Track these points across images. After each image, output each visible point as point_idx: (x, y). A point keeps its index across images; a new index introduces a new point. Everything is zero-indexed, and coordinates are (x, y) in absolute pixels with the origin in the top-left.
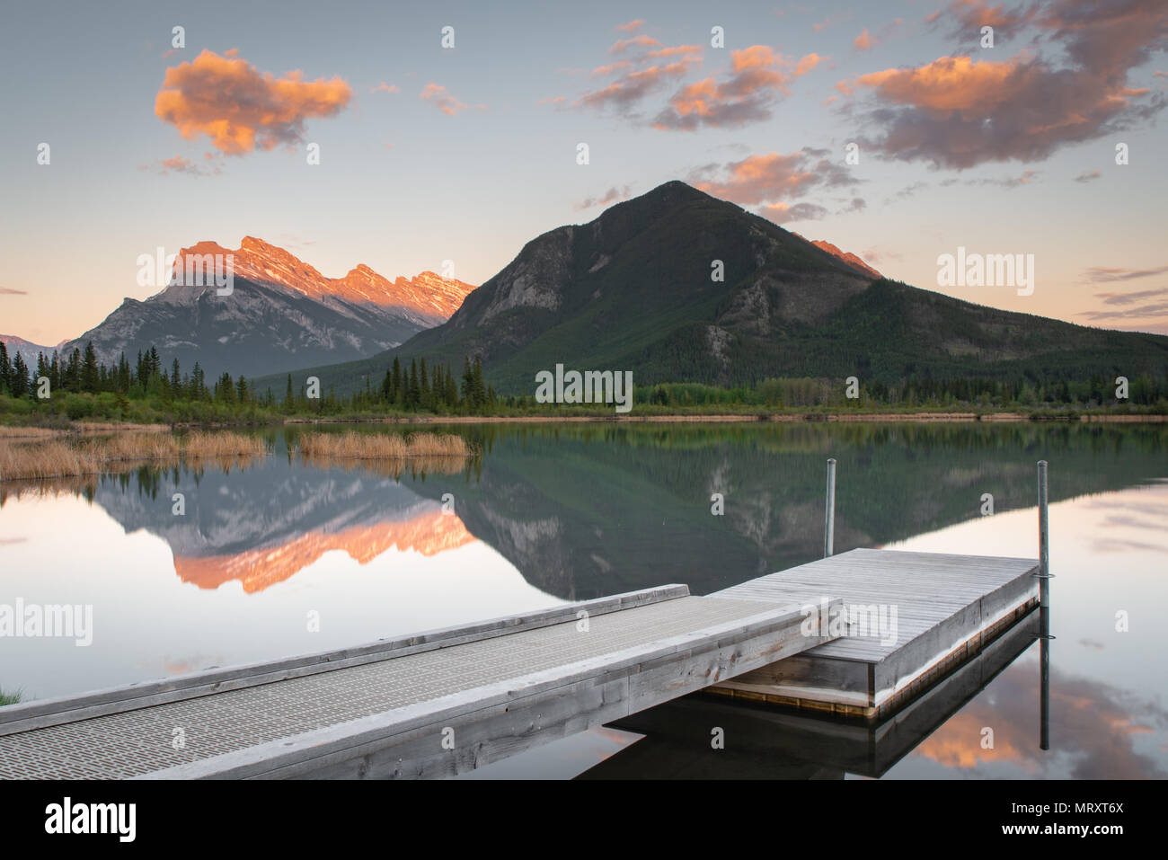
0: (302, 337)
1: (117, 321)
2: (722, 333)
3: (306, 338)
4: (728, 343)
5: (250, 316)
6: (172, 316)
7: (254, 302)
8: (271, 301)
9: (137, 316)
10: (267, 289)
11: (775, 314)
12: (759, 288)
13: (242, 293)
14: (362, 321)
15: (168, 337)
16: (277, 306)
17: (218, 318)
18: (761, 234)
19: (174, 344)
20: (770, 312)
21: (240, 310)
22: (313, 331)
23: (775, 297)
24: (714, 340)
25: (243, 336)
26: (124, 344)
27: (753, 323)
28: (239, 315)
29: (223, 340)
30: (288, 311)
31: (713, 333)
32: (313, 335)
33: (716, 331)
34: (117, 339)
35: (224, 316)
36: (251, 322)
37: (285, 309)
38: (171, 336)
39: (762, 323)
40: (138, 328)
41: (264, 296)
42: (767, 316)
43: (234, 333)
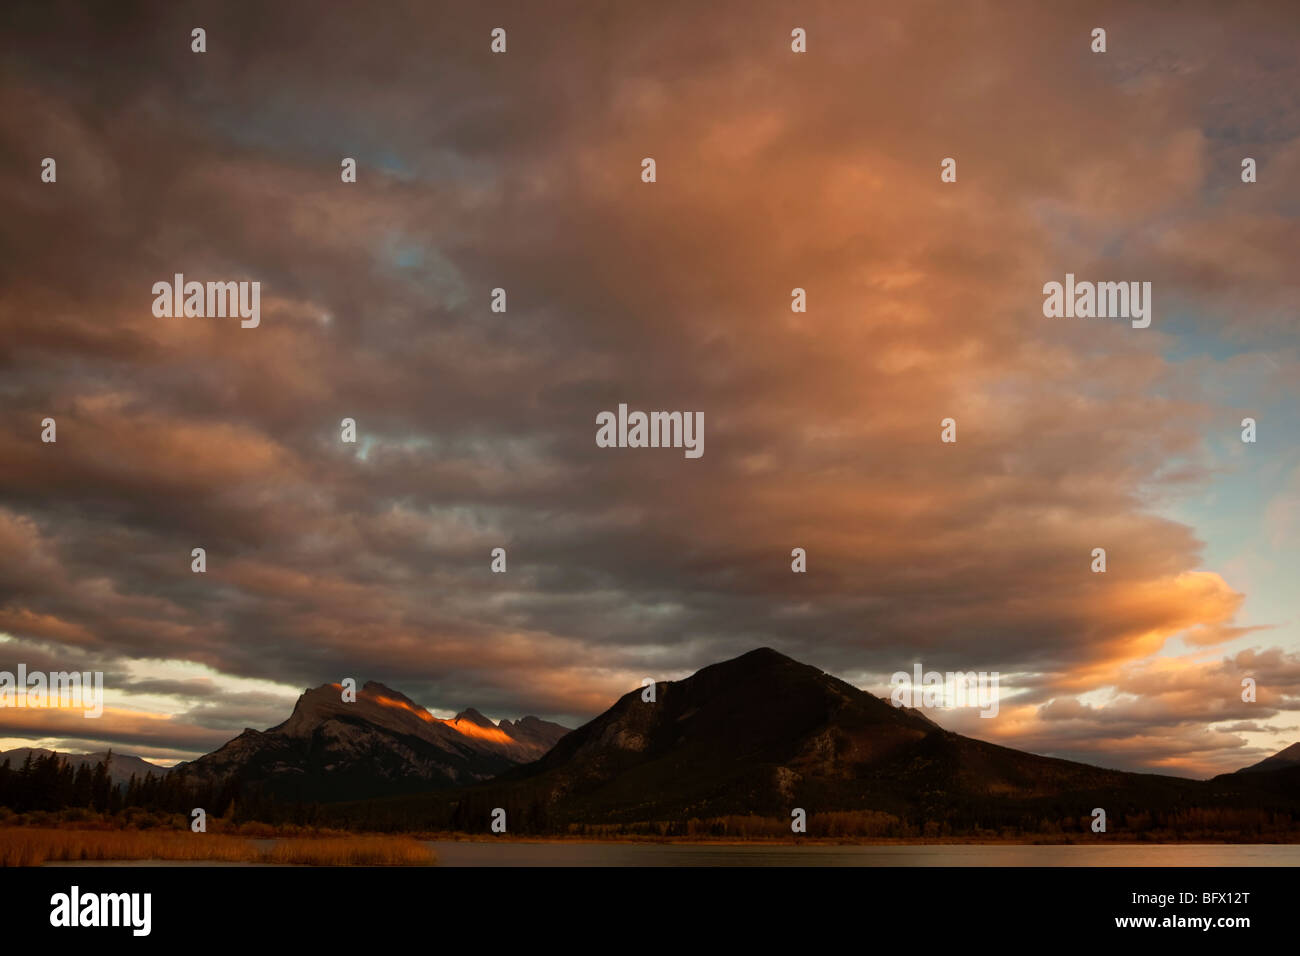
0: (403, 767)
1: (234, 747)
2: (789, 772)
3: (407, 769)
4: (794, 781)
5: (359, 748)
6: (286, 745)
7: (365, 737)
8: (380, 735)
9: (253, 743)
10: (379, 726)
11: (839, 757)
12: (828, 736)
13: (355, 728)
14: (463, 756)
15: (278, 763)
16: (386, 740)
17: (328, 748)
18: (835, 692)
19: (283, 769)
20: (836, 756)
21: (351, 743)
22: (413, 763)
23: (841, 746)
24: (781, 779)
25: (349, 764)
26: (236, 767)
27: (820, 766)
28: (348, 747)
29: (329, 768)
30: (396, 745)
31: (782, 773)
32: (414, 766)
33: (784, 771)
34: (231, 763)
35: (336, 747)
36: (358, 753)
37: (393, 742)
38: (281, 763)
39: (828, 766)
40: (253, 754)
41: (374, 732)
42: (832, 759)
43: (341, 762)
